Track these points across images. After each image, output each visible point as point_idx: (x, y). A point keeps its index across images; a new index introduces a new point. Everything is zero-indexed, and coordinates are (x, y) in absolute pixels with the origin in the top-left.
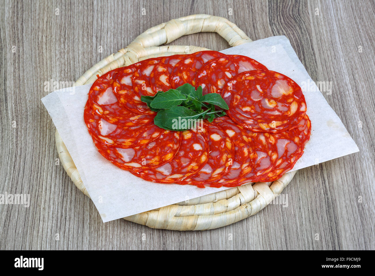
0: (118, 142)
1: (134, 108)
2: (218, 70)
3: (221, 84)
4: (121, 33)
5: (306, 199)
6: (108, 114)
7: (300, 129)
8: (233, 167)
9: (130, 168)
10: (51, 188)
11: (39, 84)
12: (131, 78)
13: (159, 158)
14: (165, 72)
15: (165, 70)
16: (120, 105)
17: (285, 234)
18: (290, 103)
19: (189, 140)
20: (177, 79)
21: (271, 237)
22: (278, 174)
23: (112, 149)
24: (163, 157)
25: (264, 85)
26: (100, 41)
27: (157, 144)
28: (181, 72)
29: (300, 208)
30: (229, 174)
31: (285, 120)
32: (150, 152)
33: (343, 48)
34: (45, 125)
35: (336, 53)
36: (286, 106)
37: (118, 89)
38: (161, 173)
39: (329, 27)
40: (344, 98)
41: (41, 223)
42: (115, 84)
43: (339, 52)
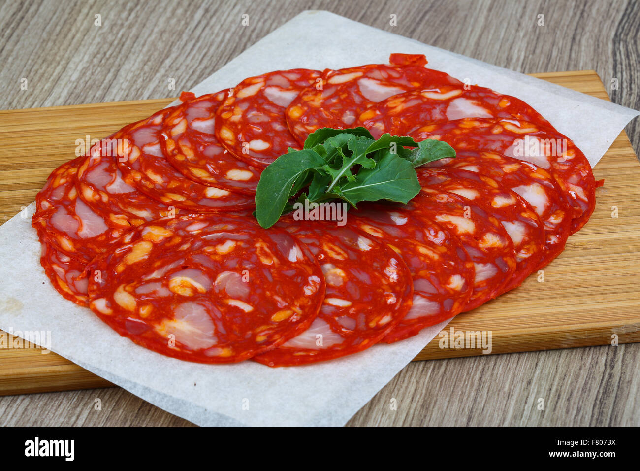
0: (416, 99)
6: (491, 128)
7: (76, 274)
8: (157, 147)
13: (313, 106)
14: (477, 239)
15: (483, 246)
20: (436, 236)
24: (306, 108)
27: (342, 122)
31: (124, 272)
32: (339, 107)
36: (147, 295)
37: (527, 169)
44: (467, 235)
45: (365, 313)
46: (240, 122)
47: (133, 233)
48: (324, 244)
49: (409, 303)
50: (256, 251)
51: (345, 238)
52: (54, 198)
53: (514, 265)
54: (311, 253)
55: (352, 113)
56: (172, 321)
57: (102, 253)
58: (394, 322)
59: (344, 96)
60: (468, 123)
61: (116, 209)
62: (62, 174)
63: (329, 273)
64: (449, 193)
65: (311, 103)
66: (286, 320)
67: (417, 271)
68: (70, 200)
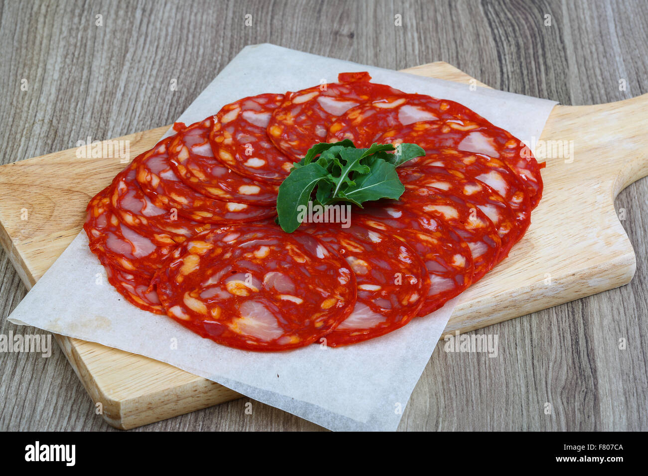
3: (357, 262)
6: (440, 129)
8: (171, 172)
15: (468, 227)
20: (429, 224)
28: (439, 239)
31: (184, 281)
32: (310, 123)
36: (212, 299)
37: (482, 160)
44: (453, 220)
45: (395, 294)
46: (233, 145)
47: (180, 249)
48: (341, 240)
49: (428, 281)
50: (288, 252)
51: (358, 234)
52: (100, 226)
53: (500, 241)
54: (333, 249)
55: (322, 127)
56: (240, 319)
57: (160, 269)
58: (422, 299)
59: (310, 113)
60: (420, 126)
62: (98, 204)
63: (353, 264)
64: (428, 187)
65: (285, 122)
66: (334, 307)
67: (424, 255)
68: (114, 226)
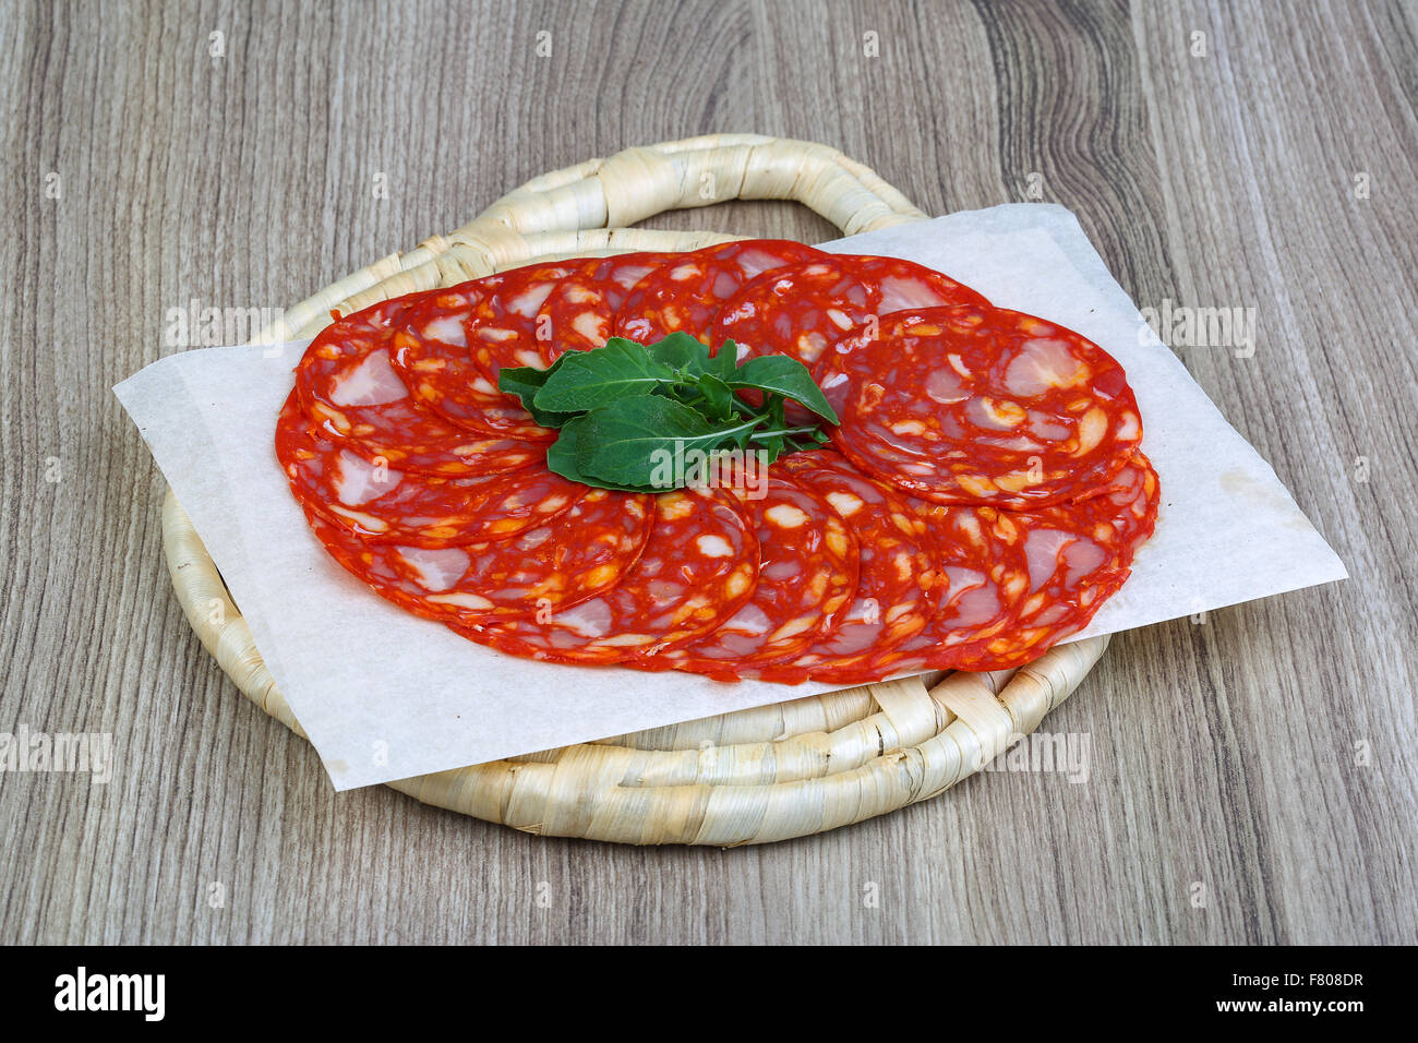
0: (405, 526)
1: (471, 418)
2: (801, 303)
3: (809, 347)
4: (432, 199)
5: (1141, 751)
6: (369, 437)
7: (1117, 500)
8: (852, 616)
9: (450, 609)
10: (137, 696)
11: (108, 355)
12: (463, 323)
13: (562, 582)
14: (593, 306)
15: (597, 298)
16: (417, 408)
17: (1057, 867)
18: (1080, 414)
19: (681, 524)
20: (639, 328)
21: (1002, 876)
22: (1028, 645)
23: (380, 550)
24: (579, 577)
25: (977, 354)
26: (352, 222)
27: (555, 535)
28: (658, 306)
29: (1116, 782)
30: (837, 638)
31: (1059, 469)
32: (527, 562)
33: (1284, 262)
34: (124, 489)
35: (1258, 278)
36: (1061, 423)
37: (413, 355)
38: (571, 632)
39: (1232, 194)
40: (1288, 424)
41: (93, 811)
42: (400, 339)
43: (1271, 273)
44: (600, 313)
45: (827, 292)
49: (767, 273)
50: (878, 406)
52: (1064, 609)
55: (519, 547)
56: (1057, 385)
58: (814, 261)
59: (498, 576)
61: (997, 549)
62: (1018, 650)
63: (816, 349)
65: (556, 589)
67: (712, 305)
